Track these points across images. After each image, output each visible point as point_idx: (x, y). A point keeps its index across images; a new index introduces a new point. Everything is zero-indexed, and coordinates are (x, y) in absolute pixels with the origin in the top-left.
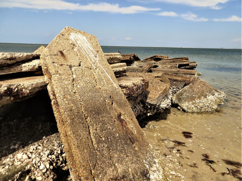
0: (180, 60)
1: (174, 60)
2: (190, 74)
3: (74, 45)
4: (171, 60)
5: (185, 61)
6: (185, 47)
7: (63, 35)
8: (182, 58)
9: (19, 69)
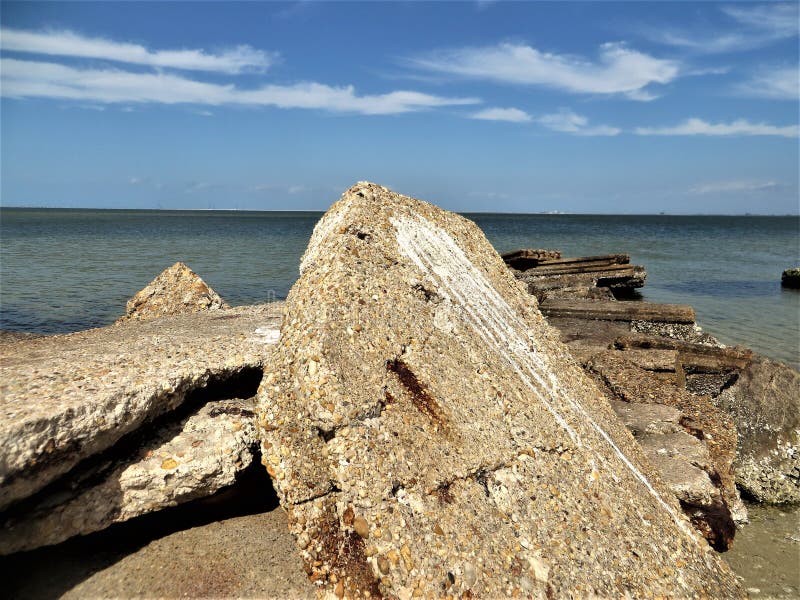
0: (602, 263)
1: (582, 266)
2: (674, 323)
3: (428, 295)
4: (572, 265)
5: (619, 266)
6: (556, 212)
7: (362, 236)
8: (608, 259)
9: (102, 509)
